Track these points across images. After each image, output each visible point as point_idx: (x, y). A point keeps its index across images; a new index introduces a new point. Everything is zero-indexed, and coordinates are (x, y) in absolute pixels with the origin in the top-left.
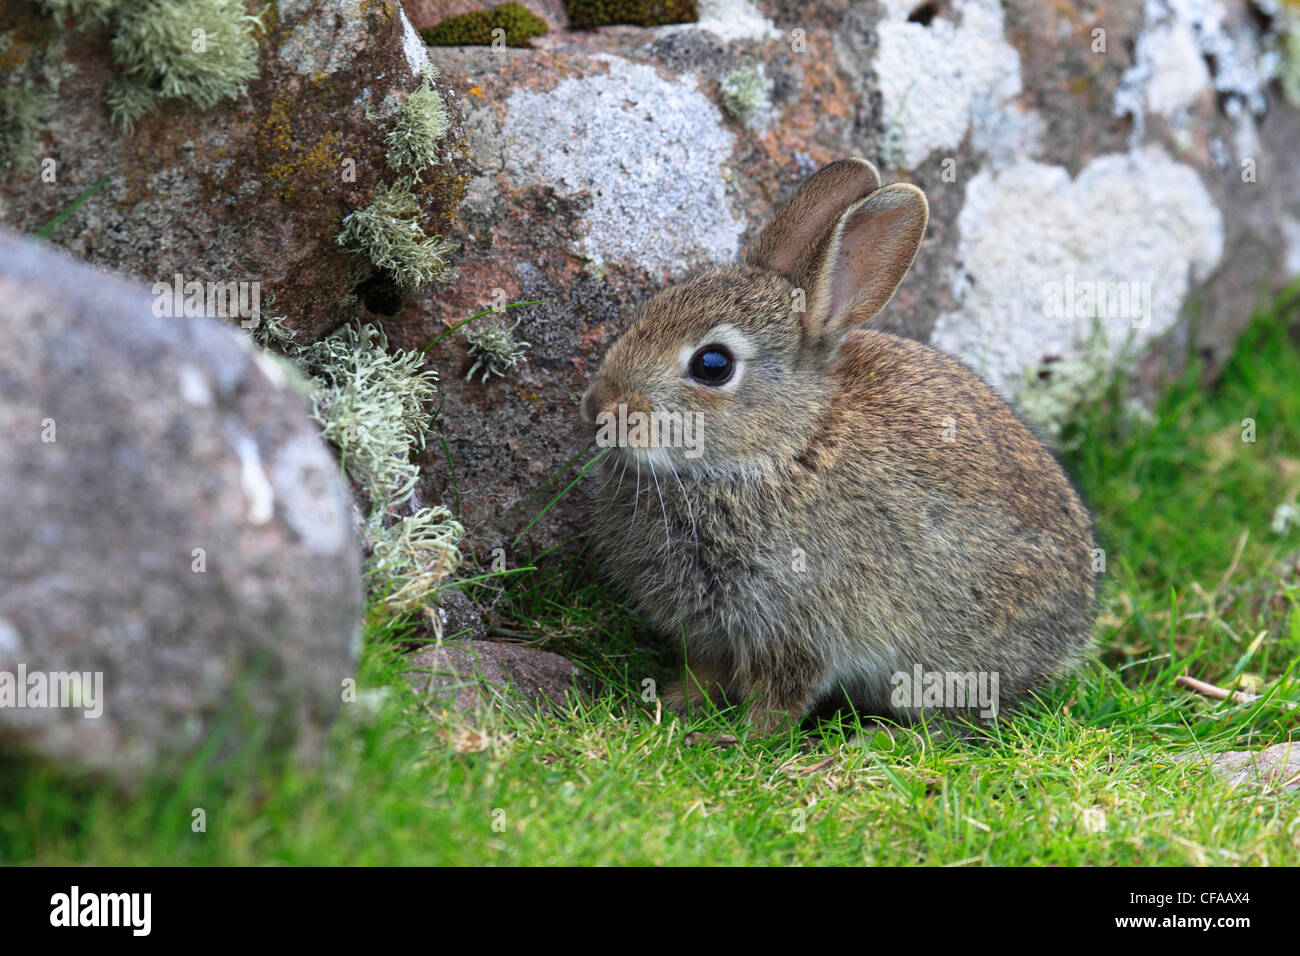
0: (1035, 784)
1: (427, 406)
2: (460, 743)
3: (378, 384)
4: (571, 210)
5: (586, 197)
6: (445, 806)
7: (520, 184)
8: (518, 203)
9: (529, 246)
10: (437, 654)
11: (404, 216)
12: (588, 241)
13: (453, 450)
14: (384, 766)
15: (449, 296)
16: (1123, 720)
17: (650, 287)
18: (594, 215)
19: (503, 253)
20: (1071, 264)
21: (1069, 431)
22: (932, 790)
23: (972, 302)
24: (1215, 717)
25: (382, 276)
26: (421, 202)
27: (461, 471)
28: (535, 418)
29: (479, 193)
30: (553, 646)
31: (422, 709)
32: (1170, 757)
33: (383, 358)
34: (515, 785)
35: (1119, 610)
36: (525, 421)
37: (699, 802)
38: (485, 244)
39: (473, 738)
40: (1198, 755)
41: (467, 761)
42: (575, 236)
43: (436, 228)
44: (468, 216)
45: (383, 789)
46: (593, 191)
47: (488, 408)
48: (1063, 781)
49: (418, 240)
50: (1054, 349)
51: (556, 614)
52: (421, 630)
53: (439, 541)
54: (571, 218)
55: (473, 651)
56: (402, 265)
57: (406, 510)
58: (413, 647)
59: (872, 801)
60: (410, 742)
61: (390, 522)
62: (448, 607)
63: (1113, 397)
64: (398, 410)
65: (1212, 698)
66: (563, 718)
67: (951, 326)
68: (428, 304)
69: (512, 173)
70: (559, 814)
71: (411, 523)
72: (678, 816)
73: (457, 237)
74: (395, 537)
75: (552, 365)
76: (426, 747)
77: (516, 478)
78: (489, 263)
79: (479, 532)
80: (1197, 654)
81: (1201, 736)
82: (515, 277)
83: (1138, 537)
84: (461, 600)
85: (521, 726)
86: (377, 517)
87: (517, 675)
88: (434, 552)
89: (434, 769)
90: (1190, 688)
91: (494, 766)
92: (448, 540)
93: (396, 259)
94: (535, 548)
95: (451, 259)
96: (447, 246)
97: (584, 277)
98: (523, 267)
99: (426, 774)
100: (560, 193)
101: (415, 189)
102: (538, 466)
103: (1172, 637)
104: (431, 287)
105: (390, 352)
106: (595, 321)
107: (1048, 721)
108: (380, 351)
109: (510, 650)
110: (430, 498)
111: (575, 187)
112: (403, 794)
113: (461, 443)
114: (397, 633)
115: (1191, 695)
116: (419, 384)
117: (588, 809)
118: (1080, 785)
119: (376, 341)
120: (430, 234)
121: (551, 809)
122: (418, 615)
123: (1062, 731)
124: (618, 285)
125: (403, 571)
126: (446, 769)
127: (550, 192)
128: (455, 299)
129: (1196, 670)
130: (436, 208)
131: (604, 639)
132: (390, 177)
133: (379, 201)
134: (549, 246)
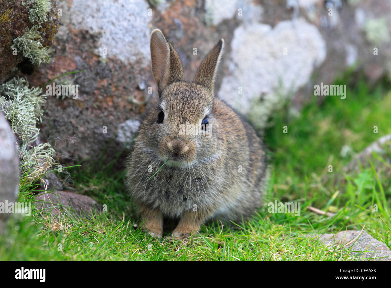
0: (257, 244)
1: (42, 107)
2: (52, 227)
3: (25, 99)
4: (94, 38)
5: (100, 34)
6: (48, 250)
7: (76, 29)
8: (76, 35)
9: (80, 51)
10: (45, 196)
11: (35, 39)
12: (100, 49)
13: (52, 123)
14: (26, 235)
15: (51, 68)
16: (288, 222)
17: (122, 66)
18: (103, 40)
19: (70, 53)
20: (271, 60)
21: (270, 119)
22: (220, 246)
23: (237, 73)
24: (320, 221)
25: (27, 60)
26: (41, 35)
27: (54, 131)
28: (81, 112)
29: (62, 32)
30: (86, 193)
31: (39, 215)
32: (304, 236)
33: (27, 90)
34: (72, 243)
35: (287, 183)
36: (77, 113)
37: (138, 249)
38: (64, 50)
39: (58, 226)
40: (314, 235)
41: (56, 234)
42: (96, 47)
43: (47, 44)
44: (58, 40)
45: (26, 243)
46: (102, 31)
47: (64, 108)
48: (266, 243)
49: (40, 48)
50: (266, 90)
51: (88, 182)
52: (40, 187)
53: (46, 155)
54: (94, 41)
55: (58, 195)
56: (34, 57)
57: (34, 144)
58: (37, 193)
59: (199, 249)
60: (35, 227)
61: (29, 149)
62: (49, 179)
63: (286, 108)
64: (32, 109)
65: (319, 215)
66: (89, 219)
67: (229, 82)
68: (43, 71)
69: (74, 24)
70: (88, 253)
71: (36, 149)
72: (130, 254)
73: (54, 47)
74: (31, 154)
75: (87, 93)
76: (41, 229)
77: (74, 133)
78: (65, 57)
79: (61, 152)
80: (315, 199)
81: (315, 228)
82: (74, 62)
83: (294, 157)
84: (54, 176)
85: (75, 222)
86: (24, 147)
87: (73, 203)
88: (44, 160)
89: (44, 237)
90: (311, 211)
91: (65, 236)
92: (49, 155)
93: (32, 55)
94: (80, 158)
95: (52, 55)
96: (50, 50)
97: (99, 62)
98: (77, 58)
99: (41, 238)
100: (91, 32)
101: (39, 30)
102: (82, 129)
103: (306, 192)
104: (44, 65)
105: (30, 88)
106: (102, 78)
107: (261, 222)
108: (26, 87)
109: (71, 195)
110: (43, 140)
111: (96, 30)
112: (32, 245)
113: (55, 121)
114: (31, 188)
115: (312, 214)
116: (40, 100)
117: (98, 251)
118: (273, 245)
119: (25, 84)
120: (44, 46)
121: (85, 251)
122: (39, 182)
123: (266, 226)
124: (111, 65)
125: (33, 166)
126: (48, 237)
127: (87, 32)
128: (53, 69)
129: (314, 205)
130: (47, 37)
131: (104, 191)
132: (30, 25)
133: (26, 34)
134: (87, 51)
